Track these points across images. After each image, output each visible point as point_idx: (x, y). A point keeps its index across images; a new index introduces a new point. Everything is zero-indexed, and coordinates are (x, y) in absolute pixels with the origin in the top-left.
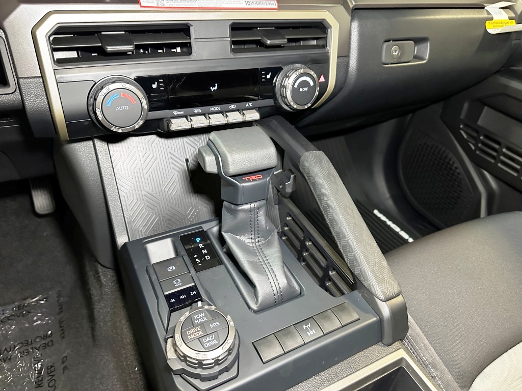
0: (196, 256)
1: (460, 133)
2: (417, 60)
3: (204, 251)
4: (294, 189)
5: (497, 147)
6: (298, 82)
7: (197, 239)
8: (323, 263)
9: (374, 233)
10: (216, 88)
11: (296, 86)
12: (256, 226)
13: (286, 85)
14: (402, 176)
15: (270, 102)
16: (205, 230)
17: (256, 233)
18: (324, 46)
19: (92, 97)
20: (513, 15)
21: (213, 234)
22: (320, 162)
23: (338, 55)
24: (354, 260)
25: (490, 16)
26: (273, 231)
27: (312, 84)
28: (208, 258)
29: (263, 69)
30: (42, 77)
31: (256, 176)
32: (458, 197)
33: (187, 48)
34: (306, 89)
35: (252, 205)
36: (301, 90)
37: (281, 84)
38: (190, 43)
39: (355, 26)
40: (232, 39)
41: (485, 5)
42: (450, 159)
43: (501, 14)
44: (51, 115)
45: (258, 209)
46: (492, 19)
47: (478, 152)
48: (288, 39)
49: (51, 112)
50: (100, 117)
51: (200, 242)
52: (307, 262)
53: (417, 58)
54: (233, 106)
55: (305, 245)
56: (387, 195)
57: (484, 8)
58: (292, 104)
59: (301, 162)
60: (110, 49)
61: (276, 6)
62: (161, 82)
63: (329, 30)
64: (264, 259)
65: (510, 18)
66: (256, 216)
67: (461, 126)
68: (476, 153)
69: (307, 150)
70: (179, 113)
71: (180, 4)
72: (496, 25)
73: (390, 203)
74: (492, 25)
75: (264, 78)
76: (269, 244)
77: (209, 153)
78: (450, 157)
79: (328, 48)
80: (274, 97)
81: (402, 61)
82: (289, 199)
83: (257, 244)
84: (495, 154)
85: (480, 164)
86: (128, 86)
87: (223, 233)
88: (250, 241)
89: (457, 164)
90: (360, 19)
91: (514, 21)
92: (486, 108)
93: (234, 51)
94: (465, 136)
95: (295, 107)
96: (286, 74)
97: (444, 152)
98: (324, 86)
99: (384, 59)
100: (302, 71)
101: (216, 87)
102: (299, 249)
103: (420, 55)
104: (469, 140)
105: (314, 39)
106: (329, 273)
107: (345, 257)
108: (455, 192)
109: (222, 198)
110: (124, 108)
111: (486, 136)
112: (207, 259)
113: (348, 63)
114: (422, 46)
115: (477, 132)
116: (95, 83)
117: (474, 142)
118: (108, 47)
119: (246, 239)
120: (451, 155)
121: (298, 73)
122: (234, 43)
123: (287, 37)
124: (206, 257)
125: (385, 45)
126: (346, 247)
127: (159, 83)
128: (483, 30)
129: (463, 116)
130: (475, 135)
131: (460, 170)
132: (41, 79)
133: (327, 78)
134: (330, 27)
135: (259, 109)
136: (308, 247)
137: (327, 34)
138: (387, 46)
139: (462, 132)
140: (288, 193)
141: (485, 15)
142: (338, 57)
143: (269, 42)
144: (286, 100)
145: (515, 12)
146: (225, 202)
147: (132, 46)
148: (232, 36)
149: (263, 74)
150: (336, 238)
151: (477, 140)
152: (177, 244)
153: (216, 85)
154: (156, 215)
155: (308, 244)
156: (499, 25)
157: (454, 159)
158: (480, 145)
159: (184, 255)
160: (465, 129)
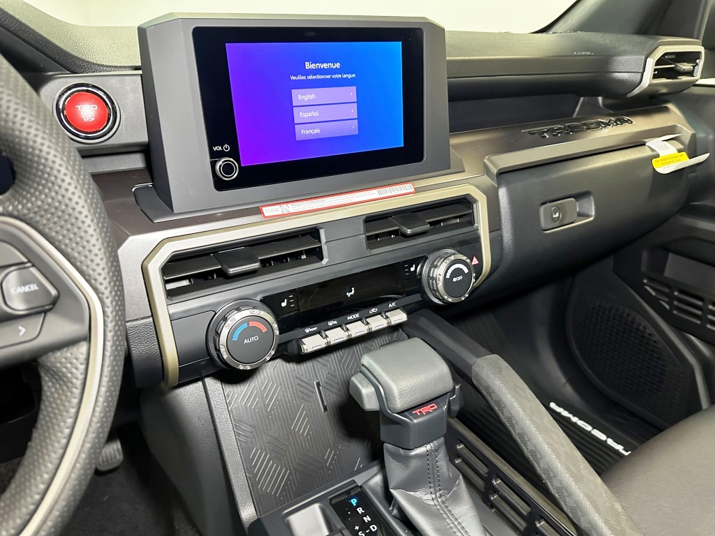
0: (357, 528)
1: (645, 289)
2: (582, 218)
3: (367, 519)
4: (462, 405)
5: (700, 303)
6: (450, 271)
7: (352, 501)
8: (525, 509)
9: (589, 458)
10: (353, 293)
11: (448, 277)
12: (436, 476)
13: (436, 277)
14: (577, 352)
15: (417, 297)
16: (359, 485)
17: (437, 484)
18: (471, 223)
19: (213, 331)
20: (681, 147)
21: (372, 490)
22: (500, 371)
23: (489, 229)
24: (577, 507)
25: (654, 153)
26: (458, 478)
27: (466, 271)
28: (374, 528)
29: (405, 262)
30: (152, 315)
31: (429, 406)
32: (662, 374)
33: (317, 254)
34: (460, 278)
35: (429, 447)
36: (455, 280)
37: (429, 276)
38: (320, 248)
39: (503, 193)
40: (368, 234)
41: (646, 140)
42: (639, 324)
43: (667, 148)
44: (162, 360)
45: (437, 450)
46: (658, 156)
47: (675, 312)
48: (430, 223)
49: (162, 357)
50: (225, 356)
51: (358, 505)
52: (498, 509)
53: (582, 215)
54: (373, 310)
55: (492, 484)
56: (563, 380)
57: (644, 145)
58: (446, 297)
59: (473, 373)
60: (232, 271)
61: (413, 190)
62: (291, 298)
63: (475, 205)
64: (456, 523)
65: (680, 151)
66: (434, 461)
67: (645, 281)
68: (673, 314)
69: (478, 356)
70: (312, 330)
71: (307, 207)
72: (665, 162)
73: (569, 390)
74: (660, 162)
75: (407, 272)
76: (456, 498)
77: (366, 384)
78: (637, 321)
79: (476, 224)
80: (421, 291)
81: (566, 222)
82: (456, 419)
83: (439, 500)
84: (699, 313)
85: (681, 327)
86: (256, 312)
87: (391, 490)
88: (429, 497)
89: (650, 330)
90: (507, 185)
91: (684, 153)
92: (671, 256)
93: (370, 247)
94: (654, 294)
95: (450, 300)
96: (433, 264)
97: (628, 315)
98: (479, 269)
99: (543, 224)
100: (452, 258)
101: (353, 291)
102: (483, 490)
103: (585, 211)
104: (660, 297)
105: (456, 218)
106: (535, 524)
107: (562, 503)
108: (656, 367)
109: (383, 438)
110: (253, 339)
111: (681, 291)
112: (373, 530)
113: (501, 236)
114: (584, 201)
115: (669, 287)
116: (216, 314)
117: (667, 300)
118: (231, 270)
119: (425, 496)
120: (639, 318)
121: (448, 261)
122: (369, 238)
123: (427, 221)
124: (371, 527)
125: (542, 209)
126: (563, 489)
127: (289, 299)
128: (651, 170)
129: (644, 269)
130: (667, 290)
131: (657, 337)
132: (151, 319)
133: (480, 259)
134: (476, 201)
135: (404, 308)
136: (497, 486)
137: (473, 209)
138: (545, 209)
139: (648, 288)
140: (455, 411)
141: (649, 153)
142: (490, 232)
143: (409, 231)
144: (437, 294)
145: (682, 143)
146: (386, 445)
147: (257, 264)
148: (367, 230)
149: (406, 268)
150: (544, 476)
151: (671, 298)
152: (329, 513)
153: (353, 289)
154: (286, 467)
155: (497, 483)
156: (668, 161)
157: (645, 323)
158: (676, 303)
159: (342, 528)
160: (649, 283)
